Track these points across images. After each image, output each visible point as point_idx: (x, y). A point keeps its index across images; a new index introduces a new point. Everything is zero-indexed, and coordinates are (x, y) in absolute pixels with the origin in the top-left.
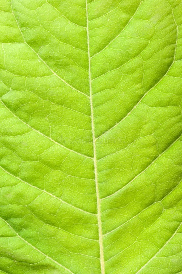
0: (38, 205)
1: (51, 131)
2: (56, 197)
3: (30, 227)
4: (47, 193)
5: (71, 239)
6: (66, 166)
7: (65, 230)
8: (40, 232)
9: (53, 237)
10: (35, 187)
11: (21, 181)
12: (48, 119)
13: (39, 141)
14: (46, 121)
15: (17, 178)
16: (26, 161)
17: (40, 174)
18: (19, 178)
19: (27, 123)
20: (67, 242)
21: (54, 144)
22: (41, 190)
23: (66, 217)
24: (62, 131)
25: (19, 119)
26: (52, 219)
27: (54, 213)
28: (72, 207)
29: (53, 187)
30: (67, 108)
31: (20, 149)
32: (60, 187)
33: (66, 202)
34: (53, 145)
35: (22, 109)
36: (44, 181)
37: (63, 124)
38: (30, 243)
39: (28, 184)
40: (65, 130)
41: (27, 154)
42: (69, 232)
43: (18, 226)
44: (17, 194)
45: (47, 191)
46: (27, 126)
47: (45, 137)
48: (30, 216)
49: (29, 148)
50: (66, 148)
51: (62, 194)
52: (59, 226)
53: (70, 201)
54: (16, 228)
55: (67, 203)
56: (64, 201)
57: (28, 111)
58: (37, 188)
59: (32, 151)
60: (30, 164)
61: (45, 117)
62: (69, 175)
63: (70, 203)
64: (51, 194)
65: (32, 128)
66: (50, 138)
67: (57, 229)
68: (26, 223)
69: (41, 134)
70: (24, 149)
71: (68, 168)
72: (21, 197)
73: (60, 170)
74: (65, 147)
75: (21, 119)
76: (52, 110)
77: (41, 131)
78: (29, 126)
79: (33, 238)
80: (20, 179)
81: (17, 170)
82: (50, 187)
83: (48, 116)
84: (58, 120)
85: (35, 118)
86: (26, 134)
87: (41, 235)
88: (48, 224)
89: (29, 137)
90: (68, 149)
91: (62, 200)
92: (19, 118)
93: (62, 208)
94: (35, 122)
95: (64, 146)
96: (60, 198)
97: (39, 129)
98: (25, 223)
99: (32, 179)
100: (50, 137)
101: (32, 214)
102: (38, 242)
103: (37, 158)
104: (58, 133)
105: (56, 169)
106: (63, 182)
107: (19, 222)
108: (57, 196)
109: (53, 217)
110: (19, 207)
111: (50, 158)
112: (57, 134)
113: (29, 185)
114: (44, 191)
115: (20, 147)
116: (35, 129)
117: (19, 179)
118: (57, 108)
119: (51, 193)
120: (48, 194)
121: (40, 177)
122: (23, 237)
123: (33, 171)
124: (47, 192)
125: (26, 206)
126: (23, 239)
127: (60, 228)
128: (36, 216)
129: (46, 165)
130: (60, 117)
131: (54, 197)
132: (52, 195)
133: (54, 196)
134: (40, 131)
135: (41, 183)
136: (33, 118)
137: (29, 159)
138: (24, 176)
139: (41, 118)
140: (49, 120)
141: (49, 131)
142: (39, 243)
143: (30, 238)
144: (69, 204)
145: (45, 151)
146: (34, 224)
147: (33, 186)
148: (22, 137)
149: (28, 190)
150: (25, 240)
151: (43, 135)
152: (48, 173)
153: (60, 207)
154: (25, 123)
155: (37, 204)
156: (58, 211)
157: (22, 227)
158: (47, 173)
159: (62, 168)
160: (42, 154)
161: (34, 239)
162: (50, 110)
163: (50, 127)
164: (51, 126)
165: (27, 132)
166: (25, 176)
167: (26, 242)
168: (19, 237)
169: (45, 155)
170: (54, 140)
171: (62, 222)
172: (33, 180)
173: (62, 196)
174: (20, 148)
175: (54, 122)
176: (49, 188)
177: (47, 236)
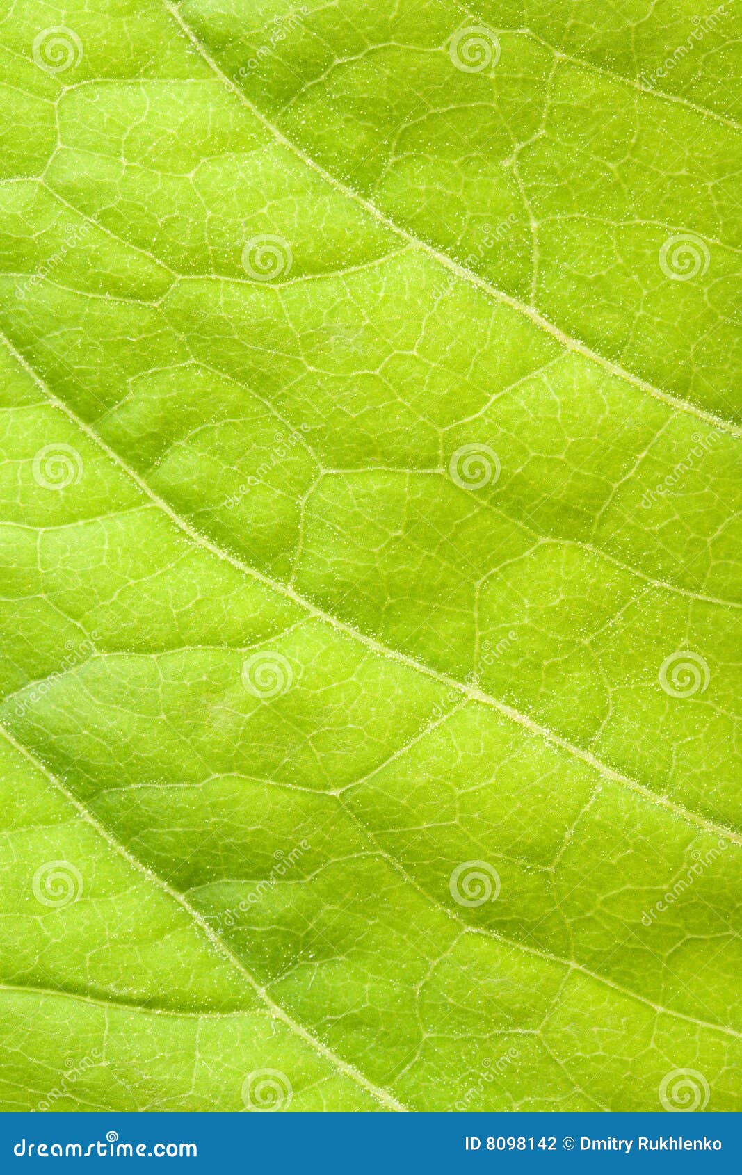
0: (424, 787)
1: (536, 257)
2: (558, 741)
3: (359, 944)
4: (489, 707)
5: (652, 1045)
6: (638, 515)
7: (615, 980)
8: (426, 985)
9: (521, 1024)
10: (410, 661)
11: (306, 612)
12: (521, 169)
13: (450, 324)
14: (502, 183)
15: (280, 587)
16: (350, 465)
17: (444, 564)
18: (290, 592)
19: (366, 196)
20: (622, 1062)
21: (557, 353)
22: (451, 681)
23: (628, 886)
24: (620, 261)
25: (309, 161)
26: (520, 895)
27: (539, 854)
28: (670, 810)
29: (536, 666)
30: (661, 94)
31: (311, 375)
32: (594, 665)
33: (630, 774)
34: (549, 359)
35: (337, 89)
36: (476, 615)
37: (631, 207)
38: (350, 1062)
39: (354, 633)
40: (640, 256)
41: (362, 417)
42: (639, 992)
43: (274, 932)
44: (276, 705)
45: (492, 687)
46: (367, 213)
47: (491, 297)
48: (363, 867)
49: (377, 372)
50: (645, 386)
51: (604, 715)
52: (568, 949)
53: (658, 768)
54: (259, 948)
55: (634, 785)
56: (618, 766)
57: (374, 102)
58: (423, 669)
59: (401, 391)
60: (375, 485)
61: (502, 153)
62: (656, 583)
63: (657, 784)
64: (516, 716)
65: (404, 234)
66: (531, 311)
67: (552, 969)
68: (330, 913)
69: (469, 275)
70: (343, 379)
71: (656, 528)
72: (299, 724)
73: (596, 542)
74: (634, 380)
75: (323, 162)
76: (551, 108)
77: (462, 257)
78: (378, 215)
79: (373, 1023)
80: (300, 600)
81: (283, 526)
82: (514, 665)
83: (523, 151)
84: (590, 177)
85: (426, 161)
86: (353, 269)
87: (433, 1007)
88: (490, 927)
89: (381, 295)
90: (657, 393)
91: (605, 760)
92: (312, 156)
93: (597, 817)
94: (422, 188)
95: (632, 370)
96: (585, 746)
97: (450, 242)
98: (322, 914)
99: (389, 601)
100: (527, 302)
101: (381, 852)
102: (413, 1055)
103: (435, 445)
104: (591, 277)
105: (567, 537)
106: (615, 629)
107: (281, 910)
108: (564, 734)
109: (532, 881)
110: (284, 796)
111: (523, 451)
112: (581, 280)
113: (363, 638)
114: (474, 692)
115: (311, 359)
116: (421, 237)
117: (293, 595)
118: (593, 91)
119: (522, 708)
120: (496, 713)
121: (443, 585)
122: (302, 1019)
123: (397, 538)
124: (490, 700)
125: (335, 792)
126: (302, 1031)
127: (580, 961)
128: (408, 868)
129: (494, 501)
130: (613, 159)
131: (542, 737)
132: (526, 720)
133: (546, 732)
134: (459, 254)
135: (448, 629)
136: (409, 159)
137: (371, 453)
138: (331, 577)
139: (471, 159)
140: (527, 181)
141: (526, 259)
142: (420, 1064)
143: (353, 1023)
144: (648, 793)
145: (494, 397)
146: (390, 924)
147: (391, 654)
148: (330, 288)
149: (353, 679)
150: (314, 1042)
151: (480, 282)
152: (503, 558)
153: (587, 808)
154: (350, 193)
155: (419, 780)
156: (568, 836)
157: (296, 944)
158: (496, 563)
159: (611, 531)
160: (467, 420)
161: (385, 1034)
162: (541, 105)
163: (534, 225)
164: (537, 218)
165: (366, 255)
166: (339, 578)
167: (324, 1051)
168: (277, 1012)
169: (491, 427)
170: (558, 326)
171: (590, 919)
172: (390, 608)
173: (599, 733)
174: (311, 369)
175: (562, 192)
176: (508, 669)
177: (480, 1017)
